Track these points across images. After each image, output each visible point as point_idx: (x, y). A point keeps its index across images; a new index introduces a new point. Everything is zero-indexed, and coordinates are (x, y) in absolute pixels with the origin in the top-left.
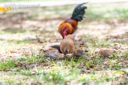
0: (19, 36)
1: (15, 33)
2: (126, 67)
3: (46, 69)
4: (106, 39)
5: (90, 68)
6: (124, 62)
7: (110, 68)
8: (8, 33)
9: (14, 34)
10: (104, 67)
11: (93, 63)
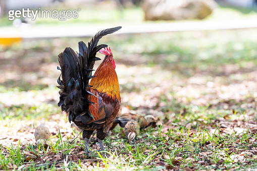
0: (34, 97)
1: (26, 91)
2: (245, 164)
3: (86, 167)
4: (208, 105)
5: (173, 165)
6: (242, 153)
7: (214, 166)
8: (13, 91)
9: (24, 93)
10: (202, 164)
11: (180, 156)
